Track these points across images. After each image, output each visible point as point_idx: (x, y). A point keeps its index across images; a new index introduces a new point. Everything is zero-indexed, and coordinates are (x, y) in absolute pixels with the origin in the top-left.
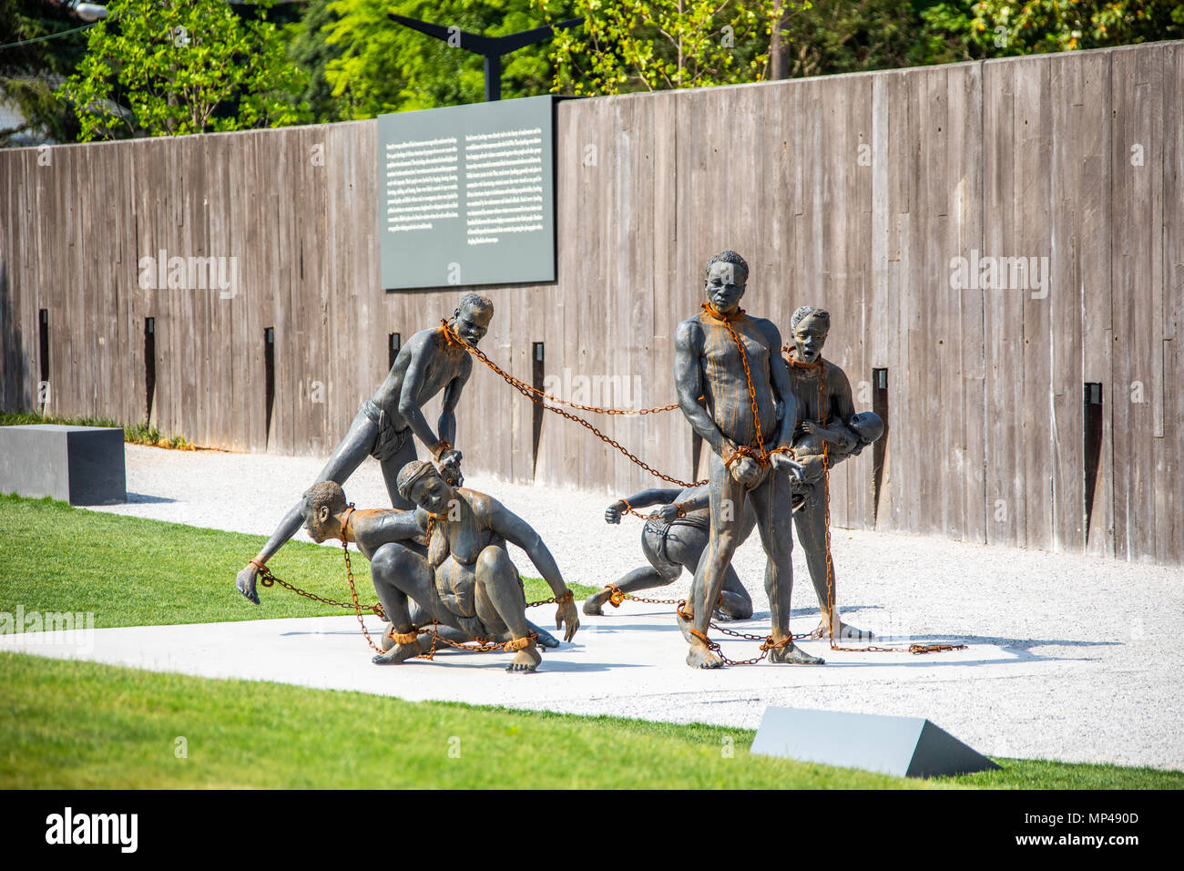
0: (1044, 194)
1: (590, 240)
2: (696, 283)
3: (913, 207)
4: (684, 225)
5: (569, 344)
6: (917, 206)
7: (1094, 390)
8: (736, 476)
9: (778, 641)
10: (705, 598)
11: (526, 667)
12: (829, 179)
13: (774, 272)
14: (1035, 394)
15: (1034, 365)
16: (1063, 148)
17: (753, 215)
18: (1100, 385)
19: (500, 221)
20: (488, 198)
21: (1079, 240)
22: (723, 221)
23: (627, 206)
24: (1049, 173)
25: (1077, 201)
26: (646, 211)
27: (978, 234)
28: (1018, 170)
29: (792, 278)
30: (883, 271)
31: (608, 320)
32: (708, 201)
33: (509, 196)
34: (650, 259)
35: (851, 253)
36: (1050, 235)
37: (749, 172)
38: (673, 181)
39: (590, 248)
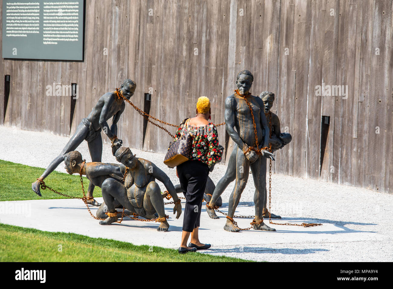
0: (306, 44)
1: (99, 47)
2: (147, 66)
3: (247, 44)
4: (143, 43)
5: (88, 85)
6: (249, 44)
7: (326, 119)
8: (248, 158)
9: (257, 222)
10: (233, 204)
11: (165, 229)
12: (209, 31)
13: (183, 64)
14: (299, 118)
15: (299, 108)
16: (316, 27)
17: (174, 42)
18: (329, 117)
19: (58, 36)
20: (53, 27)
21: (322, 62)
22: (161, 43)
23: (117, 35)
24: (310, 35)
25: (321, 47)
26: (125, 37)
27: (276, 56)
28: (295, 33)
29: (191, 67)
30: (233, 67)
31: (107, 77)
32: (154, 36)
33: (63, 27)
34: (127, 56)
35: (218, 60)
36: (309, 59)
37: (173, 26)
38: (138, 27)
39: (99, 49)
